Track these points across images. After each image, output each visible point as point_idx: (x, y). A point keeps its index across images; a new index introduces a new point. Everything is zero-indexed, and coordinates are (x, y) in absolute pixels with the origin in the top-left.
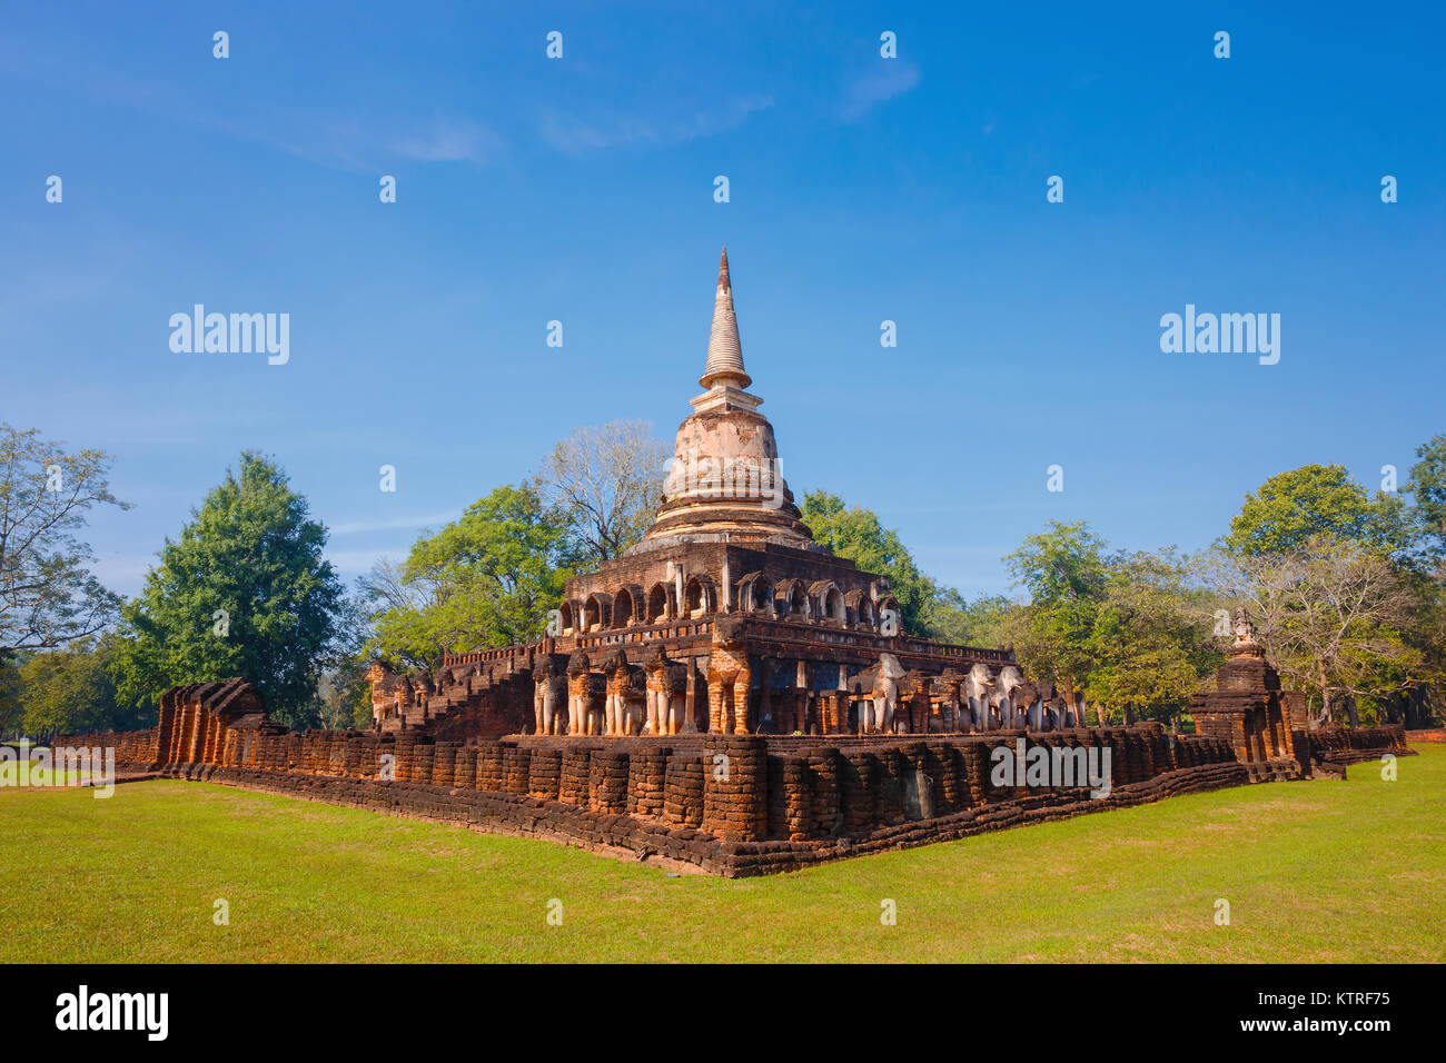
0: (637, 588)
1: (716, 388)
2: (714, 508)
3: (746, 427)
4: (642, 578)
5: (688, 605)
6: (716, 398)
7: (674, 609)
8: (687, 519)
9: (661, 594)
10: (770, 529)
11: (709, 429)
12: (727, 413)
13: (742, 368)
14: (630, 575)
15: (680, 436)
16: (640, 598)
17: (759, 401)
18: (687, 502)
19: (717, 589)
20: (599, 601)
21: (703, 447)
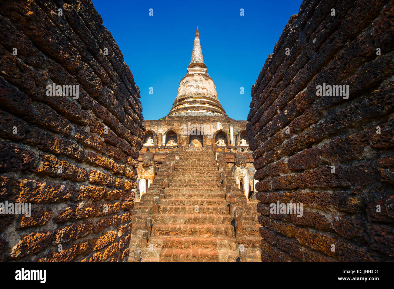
6: (201, 71)
11: (206, 80)
21: (204, 85)
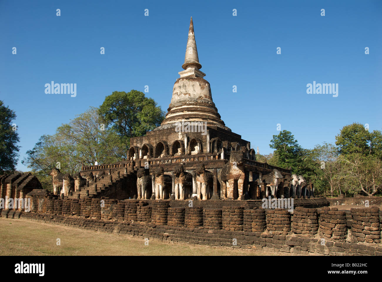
0: (165, 142)
1: (189, 69)
2: (193, 113)
3: (202, 84)
4: (167, 139)
5: (190, 149)
6: (190, 72)
7: (183, 151)
8: (183, 117)
9: (177, 145)
10: (215, 122)
12: (196, 78)
13: (198, 62)
14: (161, 137)
15: (176, 85)
16: (167, 146)
17: (204, 75)
18: (182, 110)
19: (203, 144)
20: (148, 147)
21: (187, 90)
